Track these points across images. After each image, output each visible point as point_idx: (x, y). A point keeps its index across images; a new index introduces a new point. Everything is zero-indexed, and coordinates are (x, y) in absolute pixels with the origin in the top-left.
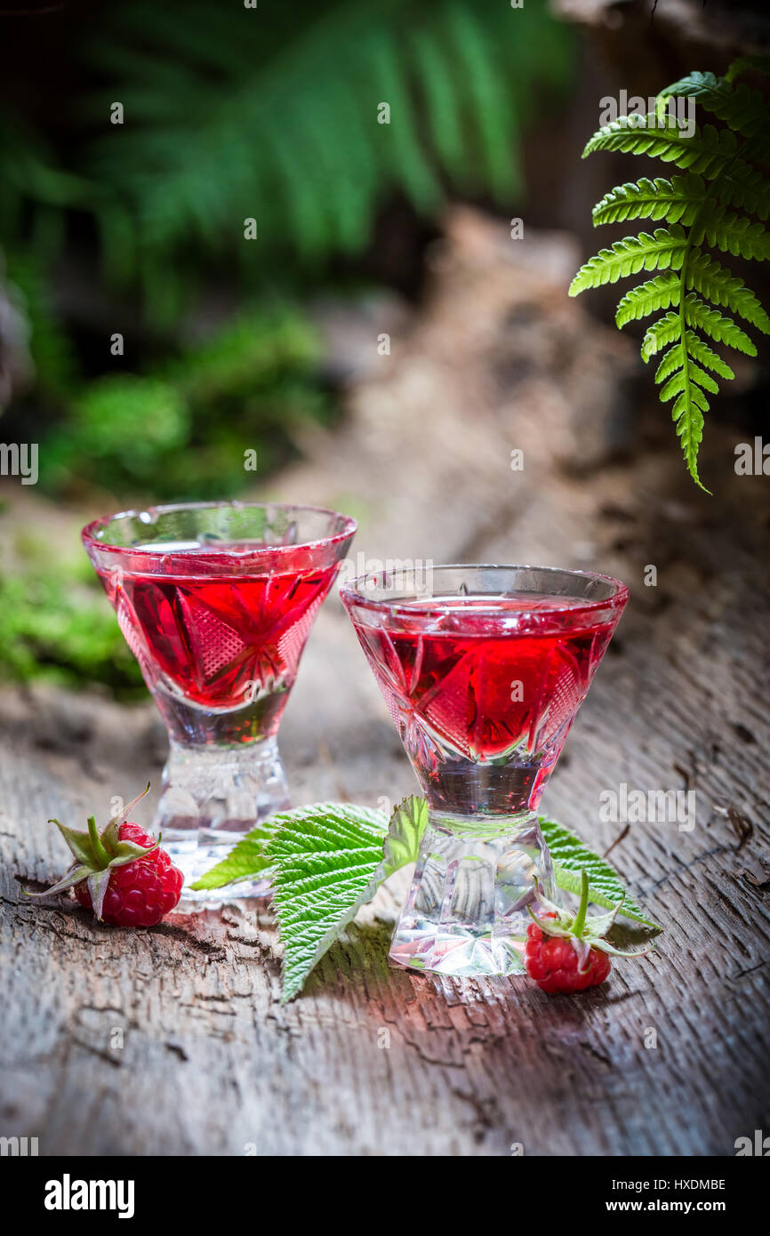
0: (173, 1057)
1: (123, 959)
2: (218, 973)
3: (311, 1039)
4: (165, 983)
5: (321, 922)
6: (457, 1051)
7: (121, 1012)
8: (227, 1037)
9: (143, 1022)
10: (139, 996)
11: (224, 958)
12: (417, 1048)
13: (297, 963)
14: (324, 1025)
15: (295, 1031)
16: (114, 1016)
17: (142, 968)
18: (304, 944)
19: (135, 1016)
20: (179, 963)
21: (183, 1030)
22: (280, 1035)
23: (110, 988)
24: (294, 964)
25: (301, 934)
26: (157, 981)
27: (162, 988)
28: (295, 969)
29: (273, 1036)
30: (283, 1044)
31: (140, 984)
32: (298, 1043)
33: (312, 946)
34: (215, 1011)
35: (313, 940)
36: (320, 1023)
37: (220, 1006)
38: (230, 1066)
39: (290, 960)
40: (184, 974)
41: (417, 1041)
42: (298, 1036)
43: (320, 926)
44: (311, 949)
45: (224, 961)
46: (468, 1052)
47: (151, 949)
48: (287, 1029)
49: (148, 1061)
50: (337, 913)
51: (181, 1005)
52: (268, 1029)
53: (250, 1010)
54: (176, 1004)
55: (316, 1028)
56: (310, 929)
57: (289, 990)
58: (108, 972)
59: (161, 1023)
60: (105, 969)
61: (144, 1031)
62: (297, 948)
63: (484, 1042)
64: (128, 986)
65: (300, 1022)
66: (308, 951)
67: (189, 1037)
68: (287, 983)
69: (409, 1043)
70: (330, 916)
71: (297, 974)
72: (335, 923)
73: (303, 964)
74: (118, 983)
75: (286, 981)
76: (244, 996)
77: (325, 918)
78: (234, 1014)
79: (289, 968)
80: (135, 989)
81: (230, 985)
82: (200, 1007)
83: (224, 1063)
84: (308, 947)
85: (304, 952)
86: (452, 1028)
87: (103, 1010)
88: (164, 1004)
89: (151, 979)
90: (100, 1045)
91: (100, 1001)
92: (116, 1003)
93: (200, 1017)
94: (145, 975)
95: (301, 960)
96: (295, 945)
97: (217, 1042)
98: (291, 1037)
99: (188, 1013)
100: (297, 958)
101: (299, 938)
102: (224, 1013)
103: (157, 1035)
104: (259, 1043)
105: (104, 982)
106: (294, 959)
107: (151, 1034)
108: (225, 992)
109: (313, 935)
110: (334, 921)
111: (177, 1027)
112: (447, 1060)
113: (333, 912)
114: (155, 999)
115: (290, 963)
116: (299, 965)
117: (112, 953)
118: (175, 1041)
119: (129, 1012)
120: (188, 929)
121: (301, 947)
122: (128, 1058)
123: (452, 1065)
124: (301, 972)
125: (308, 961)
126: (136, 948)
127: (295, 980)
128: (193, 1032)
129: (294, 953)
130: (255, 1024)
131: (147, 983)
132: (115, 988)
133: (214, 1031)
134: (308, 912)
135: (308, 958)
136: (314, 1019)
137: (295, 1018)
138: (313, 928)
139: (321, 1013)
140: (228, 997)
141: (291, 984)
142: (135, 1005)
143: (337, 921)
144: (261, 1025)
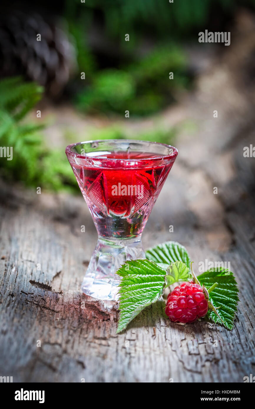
0: (79, 366)
1: (67, 320)
2: (105, 326)
3: (139, 359)
4: (83, 330)
5: (136, 304)
6: (199, 365)
7: (60, 345)
8: (104, 357)
9: (69, 350)
10: (70, 338)
11: (109, 319)
12: (183, 363)
13: (124, 319)
14: (145, 353)
15: (133, 355)
16: (57, 347)
17: (74, 325)
18: (128, 312)
19: (66, 347)
20: (90, 321)
21: (86, 354)
22: (126, 356)
23: (58, 334)
24: (123, 319)
25: (128, 307)
26: (79, 330)
27: (81, 333)
28: (123, 321)
29: (124, 357)
30: (127, 361)
31: (71, 332)
32: (133, 360)
33: (131, 313)
34: (100, 344)
35: (132, 310)
36: (143, 351)
37: (104, 342)
38: (103, 372)
39: (122, 317)
40: (91, 326)
41: (184, 360)
42: (134, 357)
43: (136, 305)
44: (131, 314)
45: (109, 321)
46: (203, 366)
47: (79, 315)
48: (130, 354)
49: (69, 368)
50: (143, 301)
51: (87, 342)
52: (122, 353)
53: (116, 344)
54: (85, 341)
55: (141, 354)
56: (131, 306)
57: (120, 328)
58: (60, 326)
59: (77, 350)
60: (58, 325)
61: (69, 354)
62: (125, 313)
63: (211, 361)
64: (66, 333)
65: (135, 350)
66: (130, 315)
67: (88, 357)
68: (119, 326)
69: (181, 361)
70: (140, 302)
71: (124, 323)
72: (141, 305)
73: (127, 319)
74: (62, 332)
75: (119, 325)
76: (115, 337)
77: (138, 302)
78: (109, 346)
79: (121, 320)
80: (69, 334)
81: (109, 332)
82: (95, 343)
83: (100, 370)
84: (130, 313)
85: (128, 315)
86: (199, 354)
87: (53, 344)
88: (81, 341)
89: (77, 330)
90: (49, 361)
91: (52, 340)
92: (59, 341)
93: (94, 347)
94: (74, 327)
95: (126, 318)
96: (125, 311)
97: (99, 359)
98: (131, 357)
99: (89, 345)
100: (125, 317)
101: (126, 309)
102: (105, 345)
103: (75, 355)
104: (117, 360)
105: (56, 331)
106: (124, 317)
107: (72, 355)
108: (107, 335)
109: (132, 308)
110: (141, 304)
111: (84, 352)
112: (194, 369)
113: (141, 300)
114: (77, 338)
115: (122, 318)
116: (125, 320)
117: (63, 317)
118: (81, 359)
119: (64, 345)
120: (96, 306)
121: (127, 313)
122: (59, 368)
123: (197, 372)
124: (126, 322)
125: (129, 318)
126: (73, 314)
127: (123, 325)
128: (90, 354)
129: (124, 315)
130: (117, 351)
131: (75, 331)
132: (60, 334)
133: (99, 354)
134: (131, 299)
135: (129, 317)
136: (141, 350)
137: (133, 349)
138: (133, 305)
139: (145, 346)
140: (108, 338)
141: (121, 326)
142: (67, 342)
143: (143, 304)
144: (119, 352)
